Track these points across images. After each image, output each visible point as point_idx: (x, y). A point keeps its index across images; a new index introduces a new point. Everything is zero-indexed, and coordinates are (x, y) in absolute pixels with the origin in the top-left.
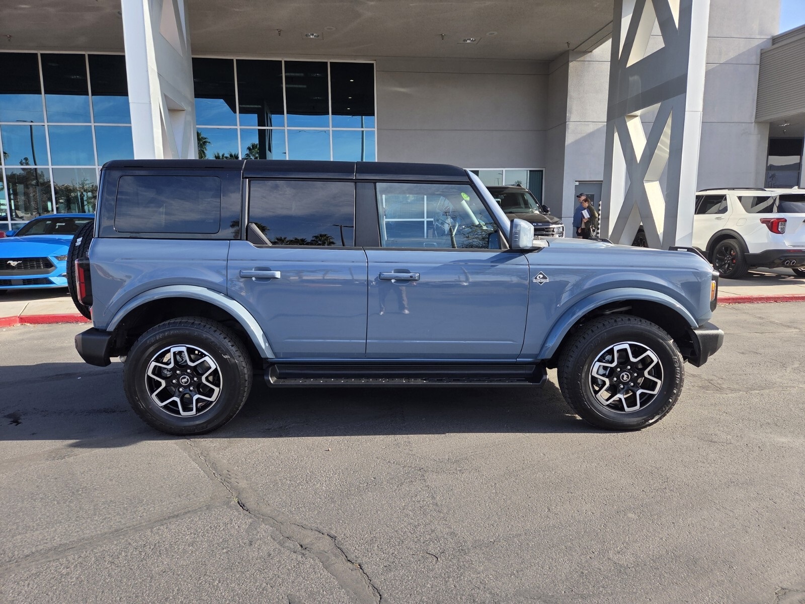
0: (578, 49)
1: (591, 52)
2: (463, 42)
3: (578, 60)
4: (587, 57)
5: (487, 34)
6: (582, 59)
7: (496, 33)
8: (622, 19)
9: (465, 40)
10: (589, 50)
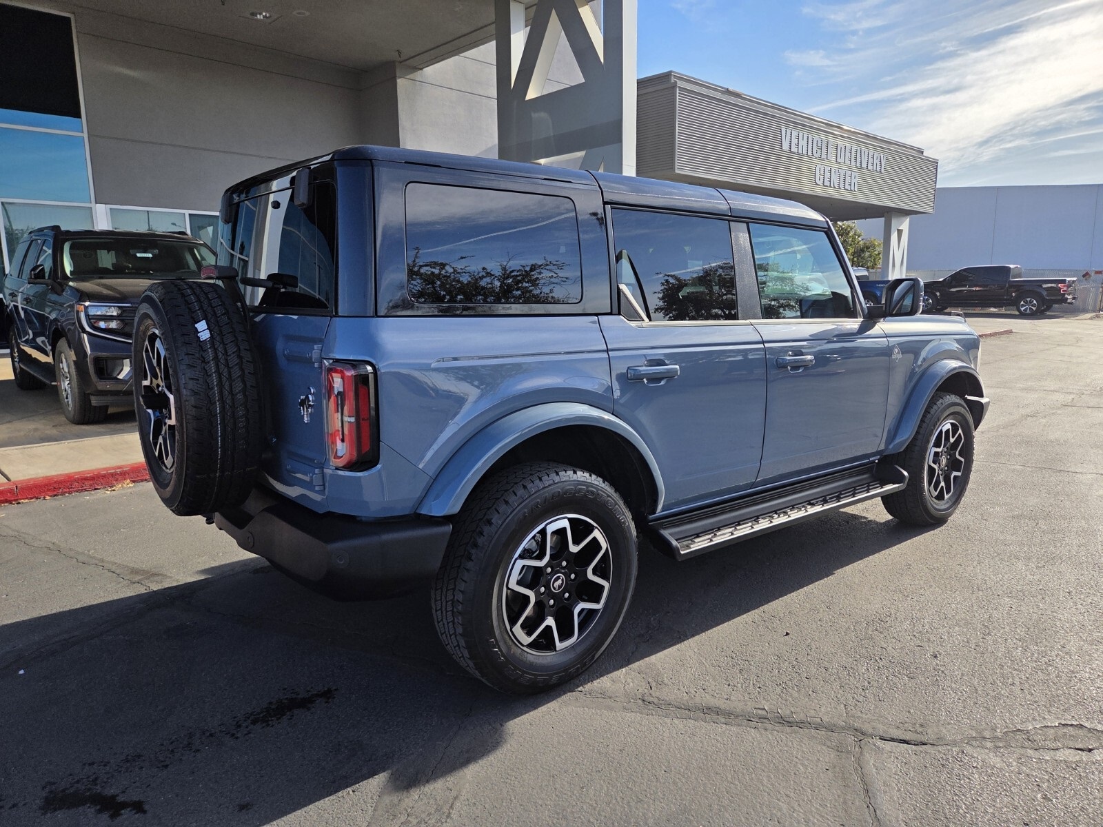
0: (408, 62)
1: (421, 69)
2: (251, 17)
3: (408, 77)
4: (418, 75)
5: (294, 13)
6: (411, 76)
7: (307, 13)
8: (512, 36)
9: (254, 14)
10: (420, 67)
